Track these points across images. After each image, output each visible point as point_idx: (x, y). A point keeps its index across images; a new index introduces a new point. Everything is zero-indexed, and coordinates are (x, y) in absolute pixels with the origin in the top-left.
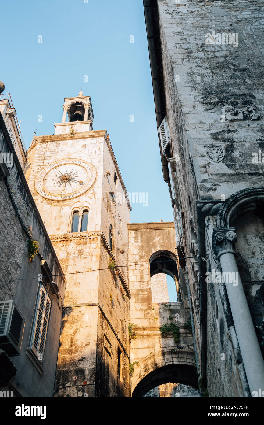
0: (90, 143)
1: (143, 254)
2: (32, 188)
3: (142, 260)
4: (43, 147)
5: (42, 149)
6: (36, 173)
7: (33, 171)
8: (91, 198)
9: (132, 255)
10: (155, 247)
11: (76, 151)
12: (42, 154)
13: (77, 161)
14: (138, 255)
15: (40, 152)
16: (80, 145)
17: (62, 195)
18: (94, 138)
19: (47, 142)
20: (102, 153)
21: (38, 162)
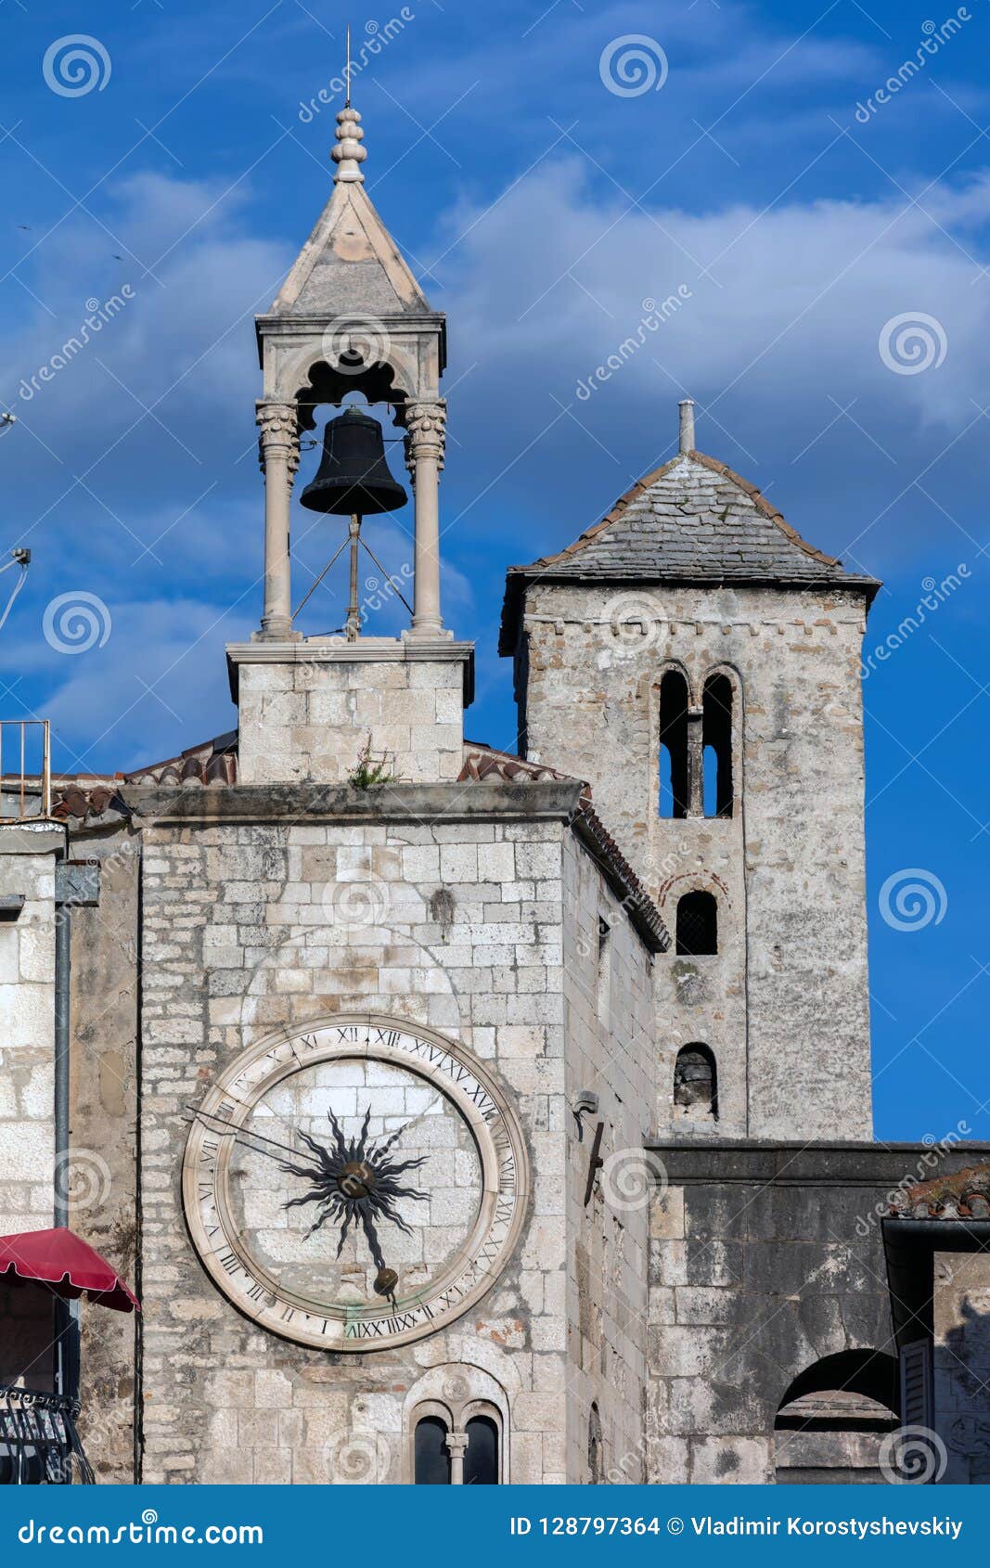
0: (474, 879)
1: (741, 1374)
2: (171, 1229)
3: (733, 1419)
4: (182, 869)
5: (181, 890)
6: (173, 1105)
7: (155, 1083)
8: (509, 1351)
9: (669, 1381)
10: (816, 1328)
11: (399, 942)
12: (186, 937)
13: (408, 1033)
14: (704, 1377)
15: (171, 920)
16: (415, 884)
17: (349, 1315)
18: (499, 828)
19: (203, 826)
20: (556, 981)
21: (173, 1008)
